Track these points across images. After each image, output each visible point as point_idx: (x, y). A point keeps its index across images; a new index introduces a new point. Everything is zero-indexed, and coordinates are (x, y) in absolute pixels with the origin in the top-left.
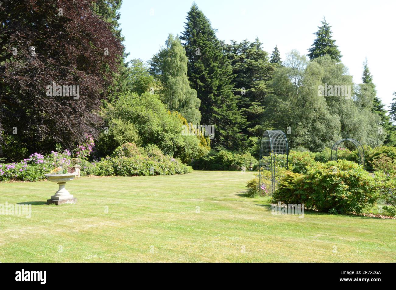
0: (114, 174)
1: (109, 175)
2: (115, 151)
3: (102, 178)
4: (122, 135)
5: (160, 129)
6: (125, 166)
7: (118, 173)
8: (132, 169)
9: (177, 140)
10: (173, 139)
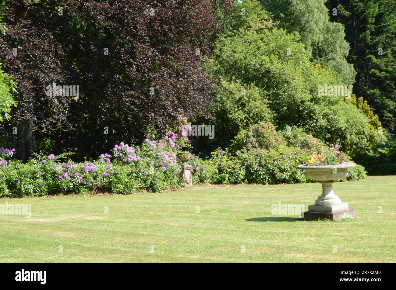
0: (246, 181)
1: (236, 183)
2: (234, 139)
3: (226, 189)
4: (242, 109)
5: (307, 97)
6: (265, 165)
7: (253, 179)
8: (276, 170)
9: (336, 117)
10: (328, 115)
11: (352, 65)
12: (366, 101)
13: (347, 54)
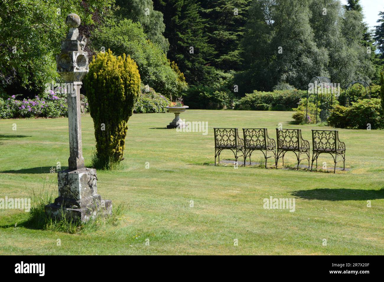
5: (145, 62)
9: (160, 74)
10: (156, 73)
11: (167, 39)
12: (176, 64)
13: (164, 31)
